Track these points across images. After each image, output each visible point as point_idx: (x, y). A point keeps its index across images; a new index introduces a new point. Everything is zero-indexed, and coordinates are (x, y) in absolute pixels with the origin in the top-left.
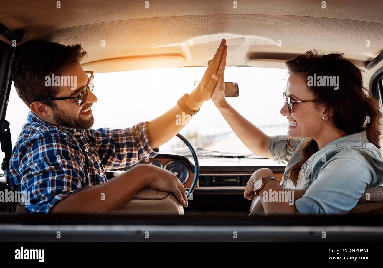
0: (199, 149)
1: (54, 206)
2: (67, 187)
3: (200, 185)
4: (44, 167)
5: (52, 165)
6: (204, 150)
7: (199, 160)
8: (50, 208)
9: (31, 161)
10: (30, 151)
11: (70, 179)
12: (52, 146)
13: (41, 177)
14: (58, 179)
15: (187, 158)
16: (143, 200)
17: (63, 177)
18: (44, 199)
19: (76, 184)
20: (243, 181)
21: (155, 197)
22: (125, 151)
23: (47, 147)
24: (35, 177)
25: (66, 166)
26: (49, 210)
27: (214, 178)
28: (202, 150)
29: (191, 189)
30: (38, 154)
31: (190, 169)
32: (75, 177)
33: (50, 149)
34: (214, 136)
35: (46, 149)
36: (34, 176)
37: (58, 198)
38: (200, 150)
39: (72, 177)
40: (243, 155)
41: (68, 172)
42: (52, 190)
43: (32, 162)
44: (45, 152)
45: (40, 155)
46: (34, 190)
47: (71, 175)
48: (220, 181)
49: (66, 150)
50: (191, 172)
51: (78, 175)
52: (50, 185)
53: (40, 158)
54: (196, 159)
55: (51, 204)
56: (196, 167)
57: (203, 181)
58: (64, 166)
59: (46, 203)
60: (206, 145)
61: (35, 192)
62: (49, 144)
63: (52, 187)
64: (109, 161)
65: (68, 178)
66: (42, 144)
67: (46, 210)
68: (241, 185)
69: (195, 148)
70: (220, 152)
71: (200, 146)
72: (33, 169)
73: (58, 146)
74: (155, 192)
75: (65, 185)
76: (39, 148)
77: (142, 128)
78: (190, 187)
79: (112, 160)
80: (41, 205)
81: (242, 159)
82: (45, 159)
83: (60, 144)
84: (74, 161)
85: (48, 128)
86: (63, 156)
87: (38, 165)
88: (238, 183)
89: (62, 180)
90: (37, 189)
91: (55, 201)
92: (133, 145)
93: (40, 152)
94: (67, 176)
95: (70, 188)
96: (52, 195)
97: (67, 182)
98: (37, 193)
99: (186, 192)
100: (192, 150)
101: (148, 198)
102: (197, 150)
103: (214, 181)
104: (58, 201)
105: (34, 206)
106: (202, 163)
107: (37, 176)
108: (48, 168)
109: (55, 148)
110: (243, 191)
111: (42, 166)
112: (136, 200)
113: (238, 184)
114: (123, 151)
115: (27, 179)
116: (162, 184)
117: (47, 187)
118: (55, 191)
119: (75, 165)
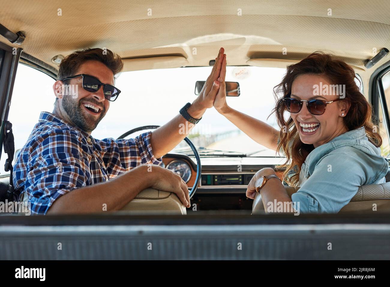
0: (201, 148)
1: (56, 199)
2: (72, 183)
3: (203, 184)
4: (53, 163)
5: (60, 162)
6: (206, 149)
7: (201, 159)
8: (52, 202)
9: (40, 155)
10: (40, 146)
11: (76, 177)
12: (63, 143)
13: (48, 172)
14: (65, 175)
15: (189, 157)
16: (146, 200)
17: (70, 173)
18: (47, 192)
19: (82, 182)
20: (246, 179)
21: (158, 196)
22: (129, 160)
23: (57, 143)
24: (43, 172)
25: (74, 164)
26: (51, 204)
27: (216, 177)
28: (204, 149)
29: (193, 188)
30: (48, 149)
31: (192, 169)
32: (81, 175)
33: (60, 146)
34: (217, 135)
35: (56, 145)
36: (41, 172)
37: (61, 193)
38: (201, 150)
39: (78, 175)
40: (244, 154)
41: (76, 170)
42: (57, 185)
43: (41, 157)
44: (55, 148)
45: (50, 150)
46: (40, 184)
47: (77, 173)
48: (222, 180)
49: (76, 148)
50: (193, 171)
51: (85, 174)
52: (55, 180)
53: (50, 154)
54: (198, 158)
55: (53, 198)
56: (198, 166)
57: (206, 180)
58: (72, 164)
59: (49, 196)
60: (208, 144)
61: (40, 186)
62: (60, 141)
63: (58, 182)
64: (114, 169)
65: (74, 176)
66: (53, 141)
67: (48, 203)
68: (243, 184)
69: (197, 147)
70: (222, 151)
71: (202, 145)
72: (42, 164)
73: (68, 144)
74: (157, 191)
75: (70, 181)
76: (50, 143)
77: (146, 137)
78: (192, 187)
79: (117, 168)
80: (43, 199)
81: (244, 158)
82: (54, 155)
83: (71, 142)
84: (82, 161)
85: (61, 126)
86: (72, 154)
87: (46, 160)
88: (240, 181)
89: (68, 176)
90: (43, 183)
91: (57, 195)
92: (137, 154)
93: (50, 147)
94: (73, 173)
95: (75, 185)
96: (56, 189)
97: (73, 179)
98: (42, 187)
99: (189, 191)
100: (194, 149)
101: (151, 197)
102: (199, 150)
103: (216, 180)
104: (61, 195)
105: (37, 199)
106: (205, 162)
107: (45, 171)
108: (56, 164)
109: (65, 145)
110: (246, 189)
111: (50, 161)
112: (138, 200)
113: (241, 183)
114: (127, 159)
115: (34, 174)
116: (165, 184)
117: (52, 181)
118: (59, 186)
119: (83, 165)
